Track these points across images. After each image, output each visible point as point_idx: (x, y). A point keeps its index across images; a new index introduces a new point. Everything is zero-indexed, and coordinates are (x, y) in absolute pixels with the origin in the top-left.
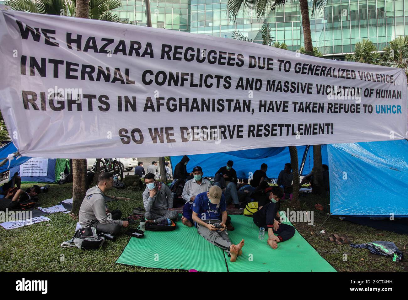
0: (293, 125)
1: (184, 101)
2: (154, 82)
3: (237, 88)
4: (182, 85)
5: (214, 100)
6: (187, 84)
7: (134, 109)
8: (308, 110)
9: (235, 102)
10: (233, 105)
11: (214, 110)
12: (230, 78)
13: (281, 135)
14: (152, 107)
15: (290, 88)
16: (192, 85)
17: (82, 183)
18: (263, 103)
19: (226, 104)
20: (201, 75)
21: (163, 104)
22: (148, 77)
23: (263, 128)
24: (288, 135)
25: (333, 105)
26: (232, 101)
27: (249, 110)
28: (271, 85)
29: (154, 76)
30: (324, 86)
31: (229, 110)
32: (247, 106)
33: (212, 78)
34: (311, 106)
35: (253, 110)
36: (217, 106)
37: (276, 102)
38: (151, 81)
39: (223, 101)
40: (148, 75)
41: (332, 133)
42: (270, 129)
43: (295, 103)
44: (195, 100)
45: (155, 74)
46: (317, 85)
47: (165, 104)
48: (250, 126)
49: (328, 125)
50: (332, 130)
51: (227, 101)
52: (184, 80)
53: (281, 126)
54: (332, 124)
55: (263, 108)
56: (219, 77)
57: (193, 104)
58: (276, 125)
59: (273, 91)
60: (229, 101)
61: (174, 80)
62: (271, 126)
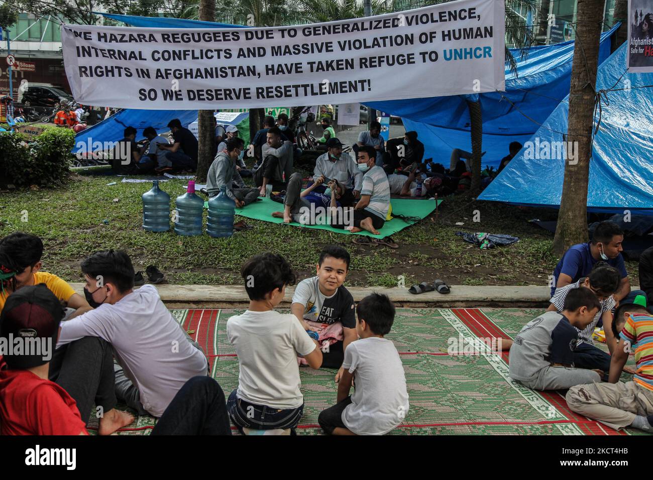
0: (312, 85)
1: (188, 71)
2: (161, 59)
3: (238, 57)
4: (185, 59)
5: (216, 69)
6: (189, 58)
7: (149, 77)
8: (330, 68)
9: (238, 68)
10: (236, 71)
11: (217, 77)
12: (230, 50)
13: (297, 95)
14: (162, 76)
15: (302, 50)
16: (194, 58)
17: (207, 142)
18: (270, 67)
19: (229, 71)
20: (202, 51)
21: (170, 74)
22: (157, 56)
23: (274, 90)
24: (306, 95)
25: (368, 59)
26: (235, 68)
27: (254, 74)
28: (276, 51)
29: (161, 54)
30: (349, 42)
31: (233, 76)
32: (252, 71)
33: (212, 51)
34: (334, 65)
35: (259, 74)
36: (219, 73)
37: (286, 65)
38: (159, 59)
39: (225, 68)
40: (156, 54)
41: (370, 89)
42: (283, 90)
43: (311, 64)
44: (198, 70)
45: (161, 52)
46: (339, 42)
47: (172, 74)
48: (258, 89)
49: (362, 82)
50: (369, 86)
51: (229, 68)
52: (185, 55)
53: (296, 87)
54: (369, 81)
55: (270, 72)
56: (219, 51)
57: (197, 73)
58: (290, 86)
59: (281, 55)
60: (232, 68)
61: (177, 55)
62: (283, 88)
